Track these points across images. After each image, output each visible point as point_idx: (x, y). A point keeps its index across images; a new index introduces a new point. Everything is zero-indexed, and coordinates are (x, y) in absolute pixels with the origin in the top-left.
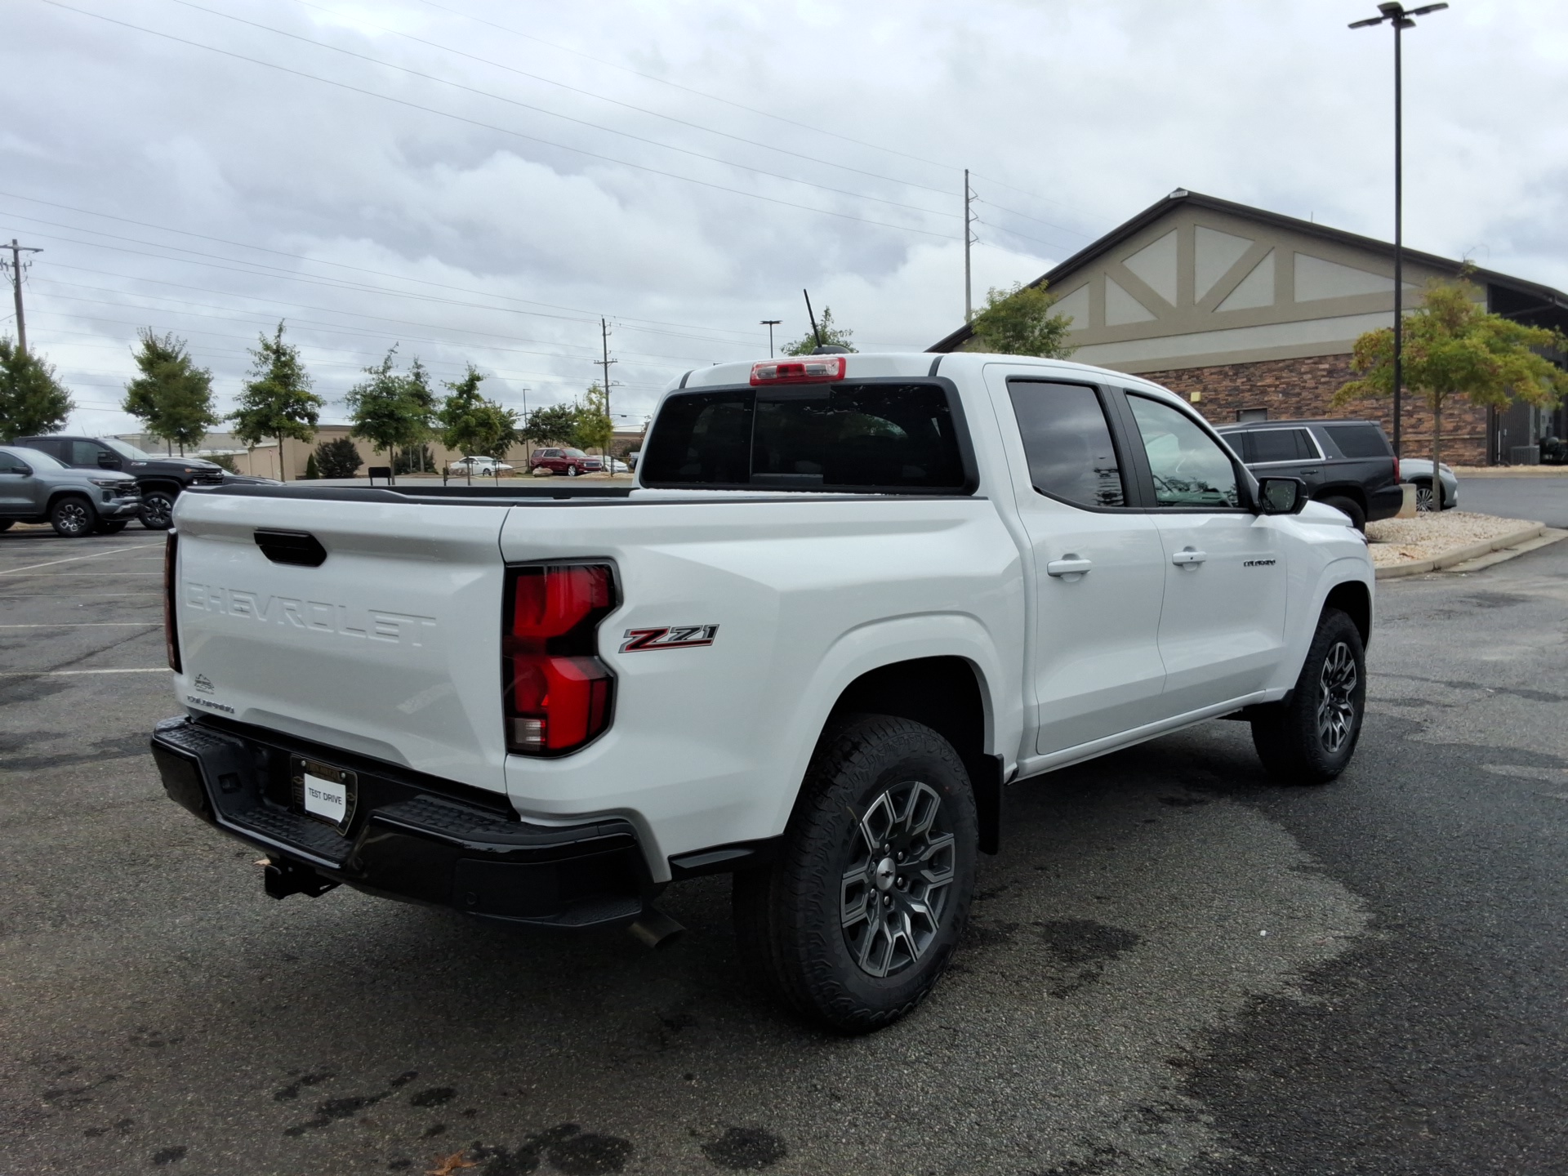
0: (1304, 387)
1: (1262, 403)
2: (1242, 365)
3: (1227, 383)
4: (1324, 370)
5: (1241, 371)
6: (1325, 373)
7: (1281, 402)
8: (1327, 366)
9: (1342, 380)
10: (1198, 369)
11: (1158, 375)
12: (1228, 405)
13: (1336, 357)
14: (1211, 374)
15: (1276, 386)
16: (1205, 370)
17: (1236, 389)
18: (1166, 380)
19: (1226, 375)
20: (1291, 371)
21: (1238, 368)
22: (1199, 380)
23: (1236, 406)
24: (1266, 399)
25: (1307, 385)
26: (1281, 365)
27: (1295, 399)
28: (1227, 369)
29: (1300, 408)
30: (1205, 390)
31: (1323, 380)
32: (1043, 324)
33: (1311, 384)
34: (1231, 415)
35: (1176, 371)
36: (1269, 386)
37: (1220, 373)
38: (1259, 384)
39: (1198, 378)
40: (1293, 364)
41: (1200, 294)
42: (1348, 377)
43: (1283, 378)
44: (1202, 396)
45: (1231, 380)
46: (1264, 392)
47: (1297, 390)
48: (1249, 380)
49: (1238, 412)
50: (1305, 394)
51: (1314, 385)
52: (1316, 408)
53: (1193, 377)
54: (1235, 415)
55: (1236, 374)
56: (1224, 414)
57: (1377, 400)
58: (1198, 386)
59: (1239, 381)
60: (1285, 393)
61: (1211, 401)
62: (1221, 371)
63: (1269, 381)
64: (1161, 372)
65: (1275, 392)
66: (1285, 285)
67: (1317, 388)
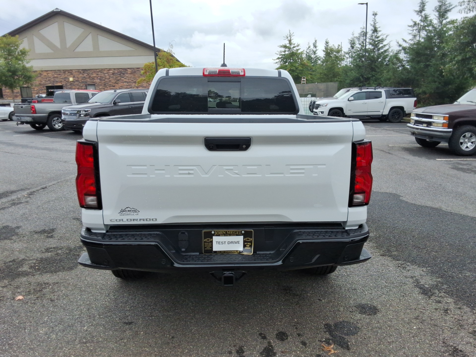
0: (106, 78)
1: (93, 82)
2: (85, 70)
3: (81, 75)
4: (111, 73)
5: (85, 71)
6: (112, 74)
7: (99, 82)
8: (112, 72)
9: (117, 76)
10: (71, 70)
11: (57, 71)
12: (82, 82)
13: (114, 69)
14: (75, 72)
15: (97, 77)
16: (73, 71)
17: (84, 77)
18: (60, 73)
19: (80, 73)
20: (101, 73)
21: (84, 71)
22: (72, 74)
23: (85, 83)
24: (94, 81)
25: (107, 77)
26: (98, 70)
27: (103, 82)
28: (80, 71)
29: (105, 84)
30: (74, 77)
31: (111, 76)
32: (19, 50)
33: (108, 77)
34: (84, 86)
35: (63, 70)
36: (95, 77)
37: (78, 72)
38: (92, 76)
39: (71, 73)
40: (101, 70)
41: (69, 44)
42: (118, 76)
43: (99, 75)
44: (73, 79)
45: (82, 75)
46: (93, 79)
47: (104, 79)
48: (88, 75)
49: (86, 85)
50: (106, 80)
51: (109, 77)
52: (110, 84)
53: (69, 72)
54: (85, 86)
55: (83, 72)
56: (82, 85)
57: (128, 83)
58: (72, 76)
59: (85, 75)
60: (100, 80)
61: (77, 81)
62: (79, 71)
63: (95, 75)
64: (58, 70)
65: (97, 79)
66: (96, 45)
67: (110, 78)
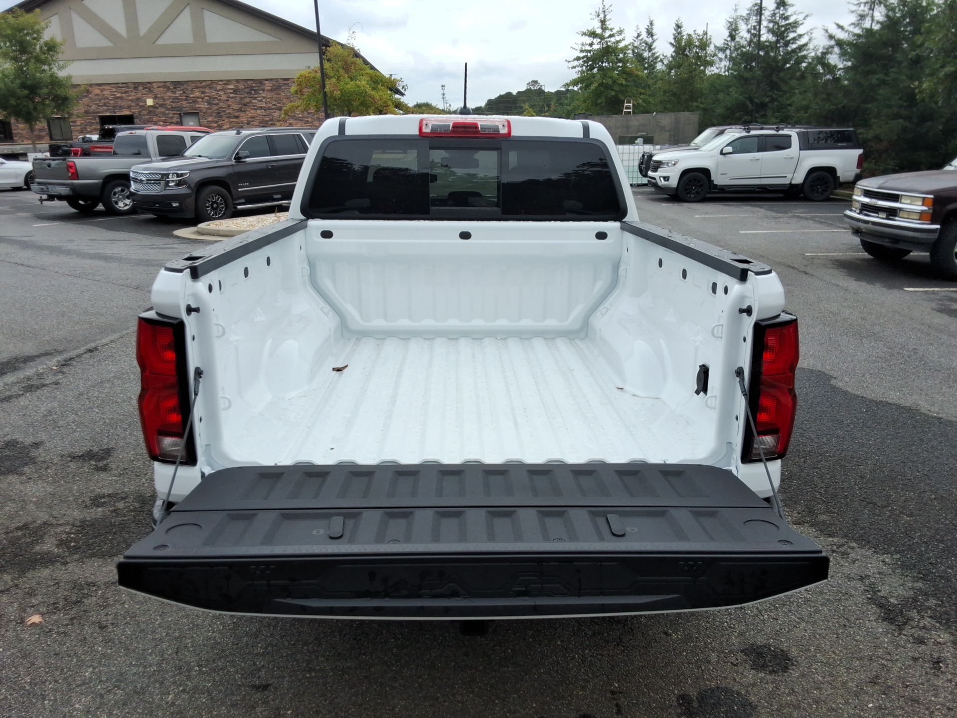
0: (220, 100)
1: (195, 109)
2: (178, 82)
3: (169, 94)
4: (231, 89)
5: (179, 86)
6: (232, 91)
7: (207, 109)
8: (232, 87)
9: (243, 96)
10: (149, 83)
11: (121, 85)
12: (173, 109)
13: (237, 81)
14: (158, 87)
15: (203, 98)
16: (153, 84)
17: (177, 98)
18: (127, 90)
19: (168, 88)
20: (210, 88)
21: (177, 84)
22: (150, 91)
23: (179, 110)
24: (197, 106)
25: (222, 98)
26: (203, 84)
27: (216, 107)
28: (168, 84)
29: (219, 113)
30: (155, 98)
31: (231, 95)
32: (42, 41)
33: (224, 98)
34: (176, 115)
35: (134, 83)
36: (198, 98)
37: (164, 87)
38: (191, 96)
39: (149, 89)
40: (211, 84)
41: (143, 30)
42: (246, 95)
43: (207, 93)
44: (154, 102)
45: (173, 92)
46: (195, 102)
47: (216, 101)
48: (184, 93)
49: (180, 114)
50: (221, 104)
51: (226, 99)
52: (229, 113)
53: (146, 88)
54: (178, 116)
55: (175, 88)
56: (171, 115)
57: (265, 110)
58: (151, 95)
59: (178, 93)
60: (209, 103)
61: (161, 105)
62: (165, 85)
63: (197, 94)
64: (123, 83)
65: (202, 101)
66: (199, 30)
67: (228, 100)
